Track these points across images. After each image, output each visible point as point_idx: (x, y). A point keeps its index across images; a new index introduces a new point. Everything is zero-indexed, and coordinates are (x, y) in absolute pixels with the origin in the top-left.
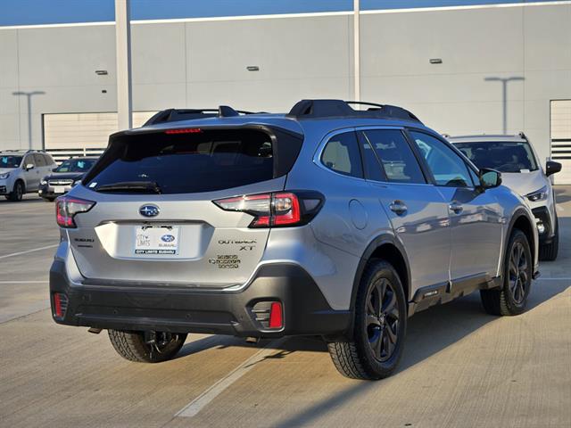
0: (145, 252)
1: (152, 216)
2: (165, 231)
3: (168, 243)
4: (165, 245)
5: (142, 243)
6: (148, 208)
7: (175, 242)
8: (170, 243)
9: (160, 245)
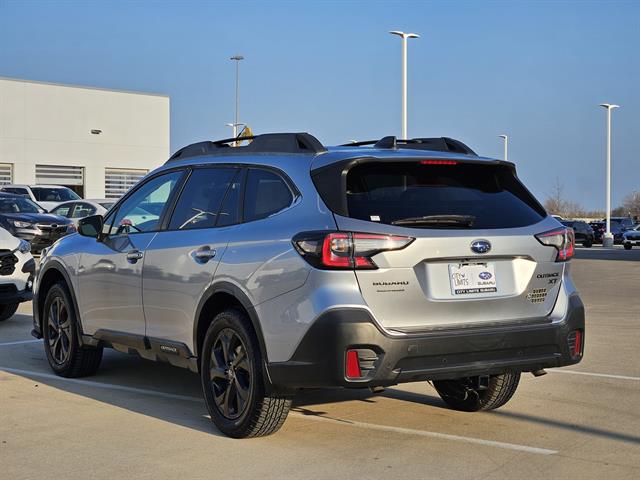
0: (466, 291)
1: (484, 252)
2: (481, 269)
3: (486, 281)
4: (484, 283)
5: (460, 283)
6: (481, 243)
7: (492, 279)
8: (488, 281)
9: (479, 284)
